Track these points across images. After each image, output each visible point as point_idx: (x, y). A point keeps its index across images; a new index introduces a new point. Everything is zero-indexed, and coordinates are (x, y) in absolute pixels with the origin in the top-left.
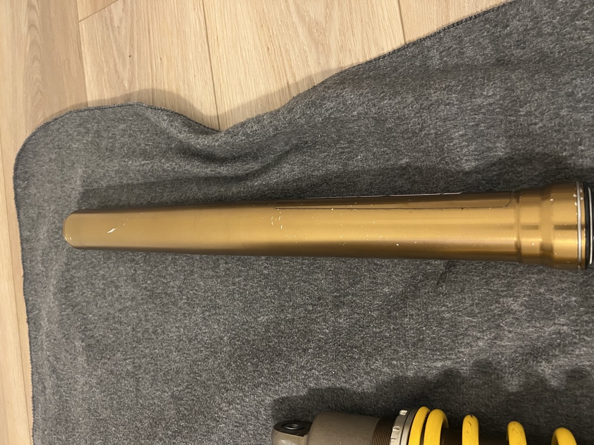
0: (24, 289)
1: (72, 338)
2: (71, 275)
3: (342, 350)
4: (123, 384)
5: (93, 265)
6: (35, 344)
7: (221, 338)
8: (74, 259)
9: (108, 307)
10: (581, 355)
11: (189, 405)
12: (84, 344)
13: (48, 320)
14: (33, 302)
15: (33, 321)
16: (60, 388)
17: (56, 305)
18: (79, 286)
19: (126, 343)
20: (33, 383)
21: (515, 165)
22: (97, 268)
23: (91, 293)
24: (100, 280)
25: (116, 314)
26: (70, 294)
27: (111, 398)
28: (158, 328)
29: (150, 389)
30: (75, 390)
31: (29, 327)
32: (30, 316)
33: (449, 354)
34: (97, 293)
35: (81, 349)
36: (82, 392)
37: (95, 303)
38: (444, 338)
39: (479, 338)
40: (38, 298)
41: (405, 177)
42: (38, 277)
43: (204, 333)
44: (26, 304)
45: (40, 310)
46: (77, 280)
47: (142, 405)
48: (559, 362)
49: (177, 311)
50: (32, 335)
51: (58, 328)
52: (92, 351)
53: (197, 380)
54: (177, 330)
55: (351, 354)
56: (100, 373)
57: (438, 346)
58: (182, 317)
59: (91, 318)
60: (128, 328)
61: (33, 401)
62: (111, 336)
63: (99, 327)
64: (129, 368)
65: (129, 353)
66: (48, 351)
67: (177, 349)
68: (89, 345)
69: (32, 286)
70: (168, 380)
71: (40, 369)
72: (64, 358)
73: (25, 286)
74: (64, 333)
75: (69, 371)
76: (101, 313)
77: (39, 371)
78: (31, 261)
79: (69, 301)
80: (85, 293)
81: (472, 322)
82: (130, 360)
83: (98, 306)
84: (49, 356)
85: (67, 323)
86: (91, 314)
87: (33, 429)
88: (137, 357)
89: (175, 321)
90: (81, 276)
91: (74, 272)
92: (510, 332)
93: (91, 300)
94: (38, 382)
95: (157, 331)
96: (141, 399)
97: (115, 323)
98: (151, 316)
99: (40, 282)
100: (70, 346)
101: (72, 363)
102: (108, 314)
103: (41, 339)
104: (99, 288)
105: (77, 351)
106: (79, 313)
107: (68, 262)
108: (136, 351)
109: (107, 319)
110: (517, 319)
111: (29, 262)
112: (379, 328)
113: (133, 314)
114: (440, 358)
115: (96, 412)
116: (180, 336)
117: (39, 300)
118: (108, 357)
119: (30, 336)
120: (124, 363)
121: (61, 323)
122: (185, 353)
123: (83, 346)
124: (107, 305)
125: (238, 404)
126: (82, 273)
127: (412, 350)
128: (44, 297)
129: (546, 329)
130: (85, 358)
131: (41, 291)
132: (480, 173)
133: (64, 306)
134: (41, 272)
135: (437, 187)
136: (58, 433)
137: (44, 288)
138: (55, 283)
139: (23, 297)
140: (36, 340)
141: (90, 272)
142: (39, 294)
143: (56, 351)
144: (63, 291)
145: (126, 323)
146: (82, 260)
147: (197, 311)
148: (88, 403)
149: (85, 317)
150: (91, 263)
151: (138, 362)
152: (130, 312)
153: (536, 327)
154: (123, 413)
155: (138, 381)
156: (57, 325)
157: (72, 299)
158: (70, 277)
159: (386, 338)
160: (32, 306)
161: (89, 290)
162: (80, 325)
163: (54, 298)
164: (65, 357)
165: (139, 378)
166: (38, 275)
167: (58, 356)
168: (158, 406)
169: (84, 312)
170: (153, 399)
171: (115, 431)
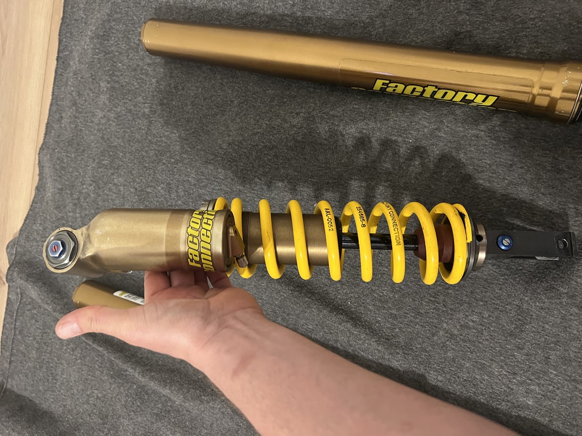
0: (60, 30)
1: (97, 80)
2: (110, 26)
3: (325, 117)
4: (137, 123)
5: (133, 22)
6: (59, 80)
7: (232, 102)
8: (117, 13)
9: (139, 60)
10: (486, 153)
11: (193, 144)
12: (109, 85)
13: (79, 60)
14: (65, 43)
15: (62, 60)
16: (77, 119)
17: (91, 48)
18: (115, 37)
19: (149, 91)
20: (50, 112)
21: (495, 20)
22: (136, 26)
23: (125, 45)
24: (136, 36)
25: (144, 67)
26: (106, 42)
27: (125, 131)
28: (179, 85)
29: (160, 130)
30: (92, 122)
31: (57, 64)
32: (60, 55)
33: (403, 133)
34: (131, 47)
35: (105, 89)
36: (98, 124)
37: (127, 54)
38: (402, 122)
39: (425, 127)
40: (72, 41)
41: (417, 8)
42: (76, 22)
43: (218, 95)
44: (59, 44)
45: (71, 52)
46: (115, 31)
47: (150, 141)
48: (472, 155)
49: (200, 74)
50: (59, 72)
51: (88, 68)
52: (116, 92)
53: (203, 129)
54: (196, 89)
55: (332, 121)
56: (119, 110)
57: (397, 126)
58: (203, 79)
59: (120, 66)
60: (152, 80)
61: (47, 128)
62: (135, 84)
63: (126, 75)
64: (146, 110)
65: (149, 99)
66: (73, 87)
67: (192, 103)
68: (113, 87)
69: (69, 29)
70: (179, 125)
71: (60, 101)
72: (86, 95)
73: (62, 27)
74: (91, 74)
75: (89, 106)
76: (131, 64)
77: (59, 103)
78: (72, 7)
79: (103, 48)
80: (119, 44)
81: (426, 115)
82: (148, 105)
83: (130, 57)
84: (73, 91)
85: (97, 65)
86: (121, 63)
87: (40, 149)
88: (155, 104)
89: (196, 81)
90: (120, 29)
91: (113, 24)
92: (447, 127)
93: (124, 52)
94: (56, 112)
95: (178, 86)
96: (150, 136)
97: (141, 74)
98: (176, 74)
99: (78, 27)
100: (95, 86)
101: (93, 100)
102: (137, 65)
103: (67, 76)
104: (134, 43)
105: (101, 90)
106: (110, 60)
107: (111, 13)
108: (155, 98)
109: (135, 70)
110: (456, 119)
111: (70, 7)
112: (359, 106)
113: (160, 69)
114: (396, 134)
115: (109, 140)
116: (198, 94)
117: (72, 43)
118: (130, 98)
119: (56, 72)
120: (142, 106)
121: (91, 65)
122: (198, 108)
123: (107, 87)
124: (137, 58)
125: (236, 145)
126: (121, 27)
127: (379, 125)
128: (79, 41)
129: (470, 131)
130: (108, 96)
131: (77, 35)
132: (469, 16)
133: (97, 51)
134: (80, 18)
135: (436, 19)
136: (68, 151)
137: (81, 33)
138: (94, 29)
139: (58, 37)
140: (62, 77)
141: (129, 28)
142: (74, 37)
143: (80, 88)
144: (100, 37)
145: (151, 76)
146: (124, 15)
147: (217, 77)
148: (103, 133)
149: (115, 64)
150: (131, 20)
151: (155, 107)
152: (157, 67)
153: (465, 128)
154: (132, 144)
155: (151, 123)
156: (87, 66)
157: (106, 46)
158: (109, 27)
159: (362, 113)
160: (64, 47)
161: (124, 43)
162: (109, 70)
163: (90, 41)
164: (88, 94)
165: (153, 120)
166: (76, 20)
167: (81, 93)
168: (165, 143)
169: (115, 60)
170: (161, 137)
171: (122, 156)
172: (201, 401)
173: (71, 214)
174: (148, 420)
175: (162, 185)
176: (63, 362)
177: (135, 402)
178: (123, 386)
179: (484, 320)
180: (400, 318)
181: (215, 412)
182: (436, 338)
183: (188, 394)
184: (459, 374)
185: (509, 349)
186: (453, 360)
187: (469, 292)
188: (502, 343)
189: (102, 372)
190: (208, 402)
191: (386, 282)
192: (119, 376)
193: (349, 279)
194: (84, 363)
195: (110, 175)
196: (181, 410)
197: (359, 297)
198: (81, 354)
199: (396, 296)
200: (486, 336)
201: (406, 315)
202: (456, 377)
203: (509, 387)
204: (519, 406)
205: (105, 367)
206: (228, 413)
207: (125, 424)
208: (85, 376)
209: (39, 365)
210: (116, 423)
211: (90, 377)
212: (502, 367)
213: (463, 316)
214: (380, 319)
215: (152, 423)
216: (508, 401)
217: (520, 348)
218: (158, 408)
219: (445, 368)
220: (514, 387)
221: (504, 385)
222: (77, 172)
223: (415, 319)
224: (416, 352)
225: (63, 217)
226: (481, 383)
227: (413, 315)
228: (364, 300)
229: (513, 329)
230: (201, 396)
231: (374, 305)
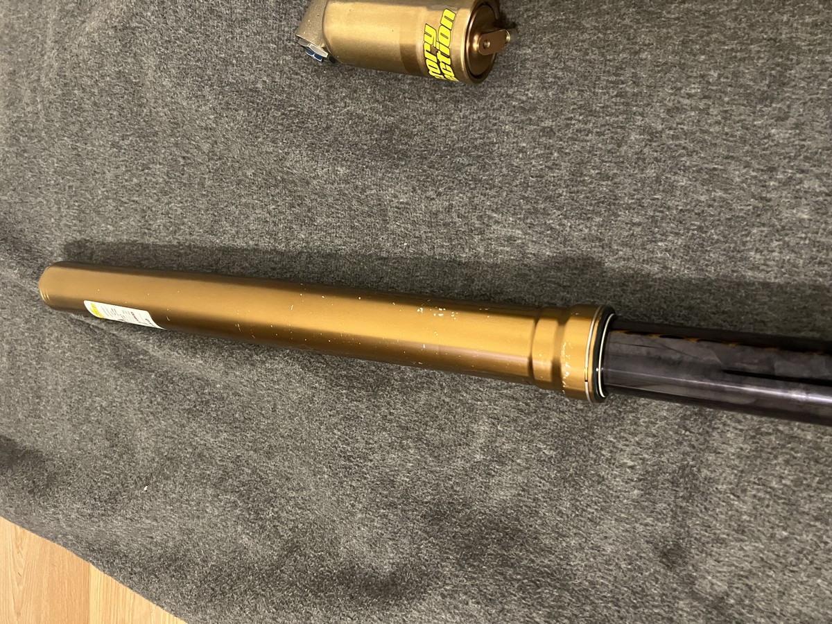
172: (252, 365)
173: (30, 109)
174: (175, 423)
175: (152, 8)
176: (47, 364)
177: (153, 399)
178: (134, 379)
179: (710, 87)
180: (559, 130)
181: (275, 379)
182: (624, 148)
183: (230, 358)
184: (669, 203)
185: (760, 128)
186: (658, 180)
187: (679, 45)
188: (745, 120)
189: (101, 365)
190: (263, 362)
191: (531, 74)
192: (127, 365)
193: (467, 89)
194: (75, 356)
195: (81, 25)
196: (225, 395)
197: (486, 117)
198: (70, 342)
199: (550, 93)
200: (716, 116)
201: (569, 122)
202: (665, 210)
203: (762, 198)
204: (783, 227)
205: (104, 355)
206: (294, 373)
207: (143, 438)
208: (79, 377)
209: (14, 379)
210: (130, 441)
211: (86, 377)
212: (747, 165)
213: (671, 91)
214: (525, 145)
215: (183, 426)
216: (764, 225)
217: (781, 118)
218: (190, 400)
219: (643, 198)
220: (773, 195)
221: (753, 196)
222: (34, 37)
223: (586, 124)
224: (591, 183)
225: (20, 117)
226: (710, 206)
227: (581, 118)
228: (495, 119)
229: (765, 88)
230: (251, 356)
231: (512, 121)
